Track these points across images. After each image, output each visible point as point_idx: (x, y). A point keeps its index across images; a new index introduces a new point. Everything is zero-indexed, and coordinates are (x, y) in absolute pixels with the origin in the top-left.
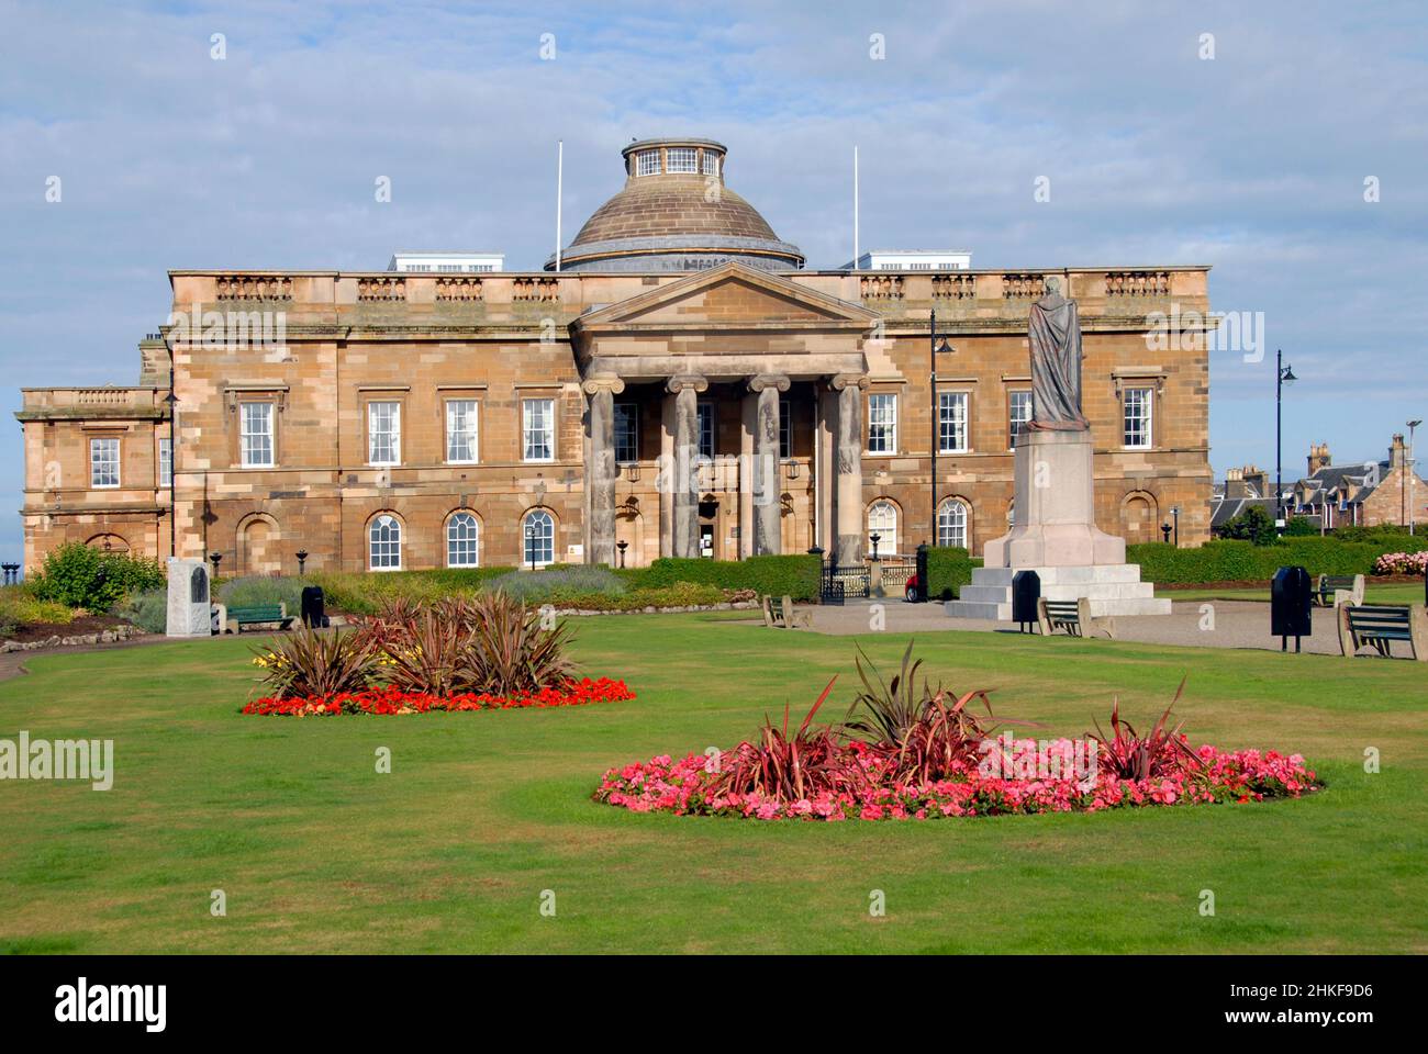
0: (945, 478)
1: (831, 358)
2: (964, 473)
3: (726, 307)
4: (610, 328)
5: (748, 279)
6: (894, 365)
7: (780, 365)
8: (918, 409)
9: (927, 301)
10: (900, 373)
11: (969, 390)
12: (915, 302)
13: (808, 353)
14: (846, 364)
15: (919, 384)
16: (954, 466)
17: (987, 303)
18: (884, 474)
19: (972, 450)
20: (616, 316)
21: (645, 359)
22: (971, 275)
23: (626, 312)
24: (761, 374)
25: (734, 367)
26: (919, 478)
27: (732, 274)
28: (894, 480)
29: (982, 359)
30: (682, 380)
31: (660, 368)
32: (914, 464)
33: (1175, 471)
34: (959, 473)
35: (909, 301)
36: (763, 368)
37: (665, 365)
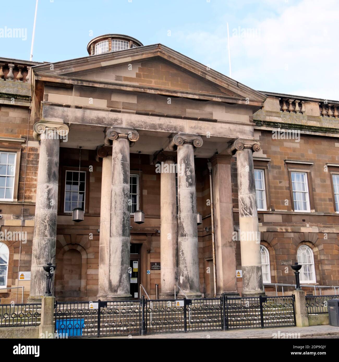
0: (300, 229)
1: (232, 127)
2: (311, 226)
3: (153, 81)
4: (58, 81)
5: (171, 60)
6: (262, 150)
7: (195, 128)
8: (278, 181)
9: (278, 112)
10: (265, 156)
11: (308, 171)
12: (271, 112)
13: (215, 121)
14: (242, 132)
15: (277, 164)
16: (304, 221)
17: (312, 118)
19: (314, 211)
20: (64, 71)
21: (88, 111)
22: (301, 100)
23: (73, 70)
24: (181, 132)
25: (160, 126)
26: (283, 228)
27: (159, 54)
28: (268, 229)
29: (314, 152)
30: (119, 131)
31: (100, 120)
32: (279, 218)
34: (308, 225)
35: (267, 111)
36: (182, 129)
37: (104, 118)
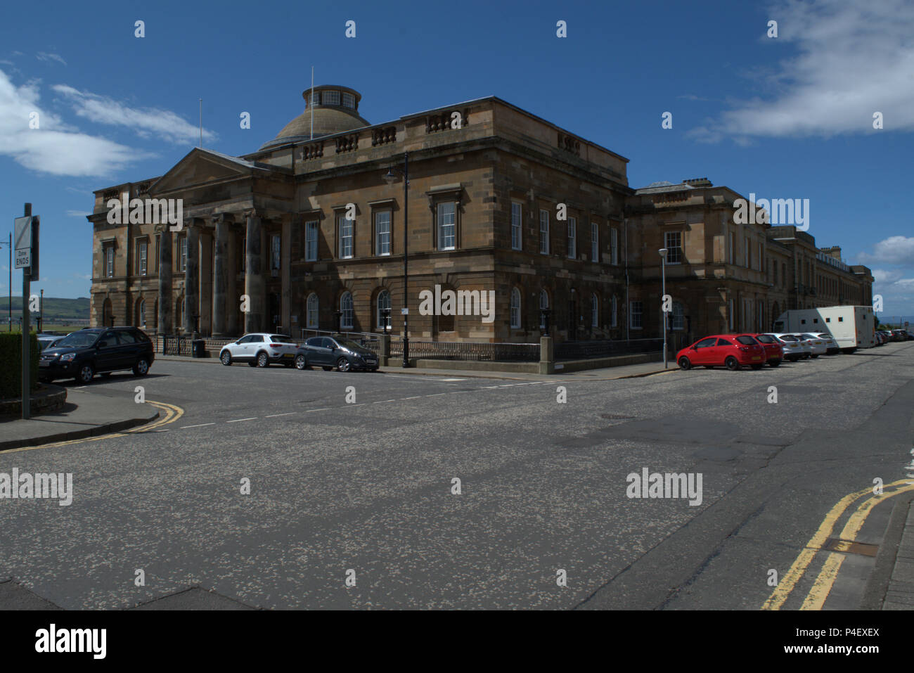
2: (349, 272)
6: (316, 201)
10: (318, 206)
12: (327, 158)
15: (327, 213)
16: (344, 267)
17: (365, 152)
18: (309, 274)
19: (353, 257)
26: (326, 276)
28: (314, 278)
32: (325, 266)
33: (469, 267)
34: (346, 272)
35: (324, 158)
